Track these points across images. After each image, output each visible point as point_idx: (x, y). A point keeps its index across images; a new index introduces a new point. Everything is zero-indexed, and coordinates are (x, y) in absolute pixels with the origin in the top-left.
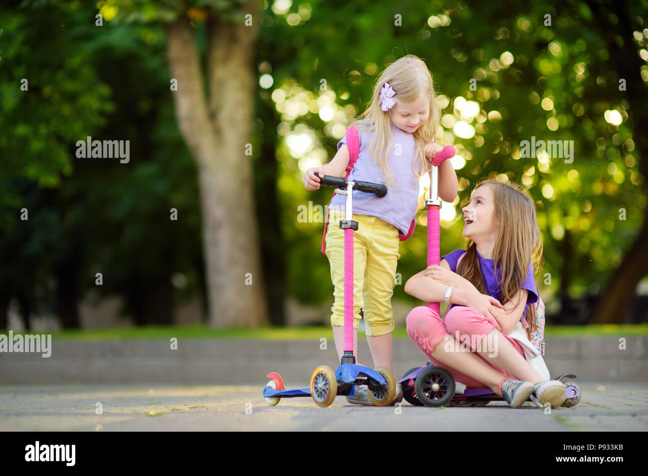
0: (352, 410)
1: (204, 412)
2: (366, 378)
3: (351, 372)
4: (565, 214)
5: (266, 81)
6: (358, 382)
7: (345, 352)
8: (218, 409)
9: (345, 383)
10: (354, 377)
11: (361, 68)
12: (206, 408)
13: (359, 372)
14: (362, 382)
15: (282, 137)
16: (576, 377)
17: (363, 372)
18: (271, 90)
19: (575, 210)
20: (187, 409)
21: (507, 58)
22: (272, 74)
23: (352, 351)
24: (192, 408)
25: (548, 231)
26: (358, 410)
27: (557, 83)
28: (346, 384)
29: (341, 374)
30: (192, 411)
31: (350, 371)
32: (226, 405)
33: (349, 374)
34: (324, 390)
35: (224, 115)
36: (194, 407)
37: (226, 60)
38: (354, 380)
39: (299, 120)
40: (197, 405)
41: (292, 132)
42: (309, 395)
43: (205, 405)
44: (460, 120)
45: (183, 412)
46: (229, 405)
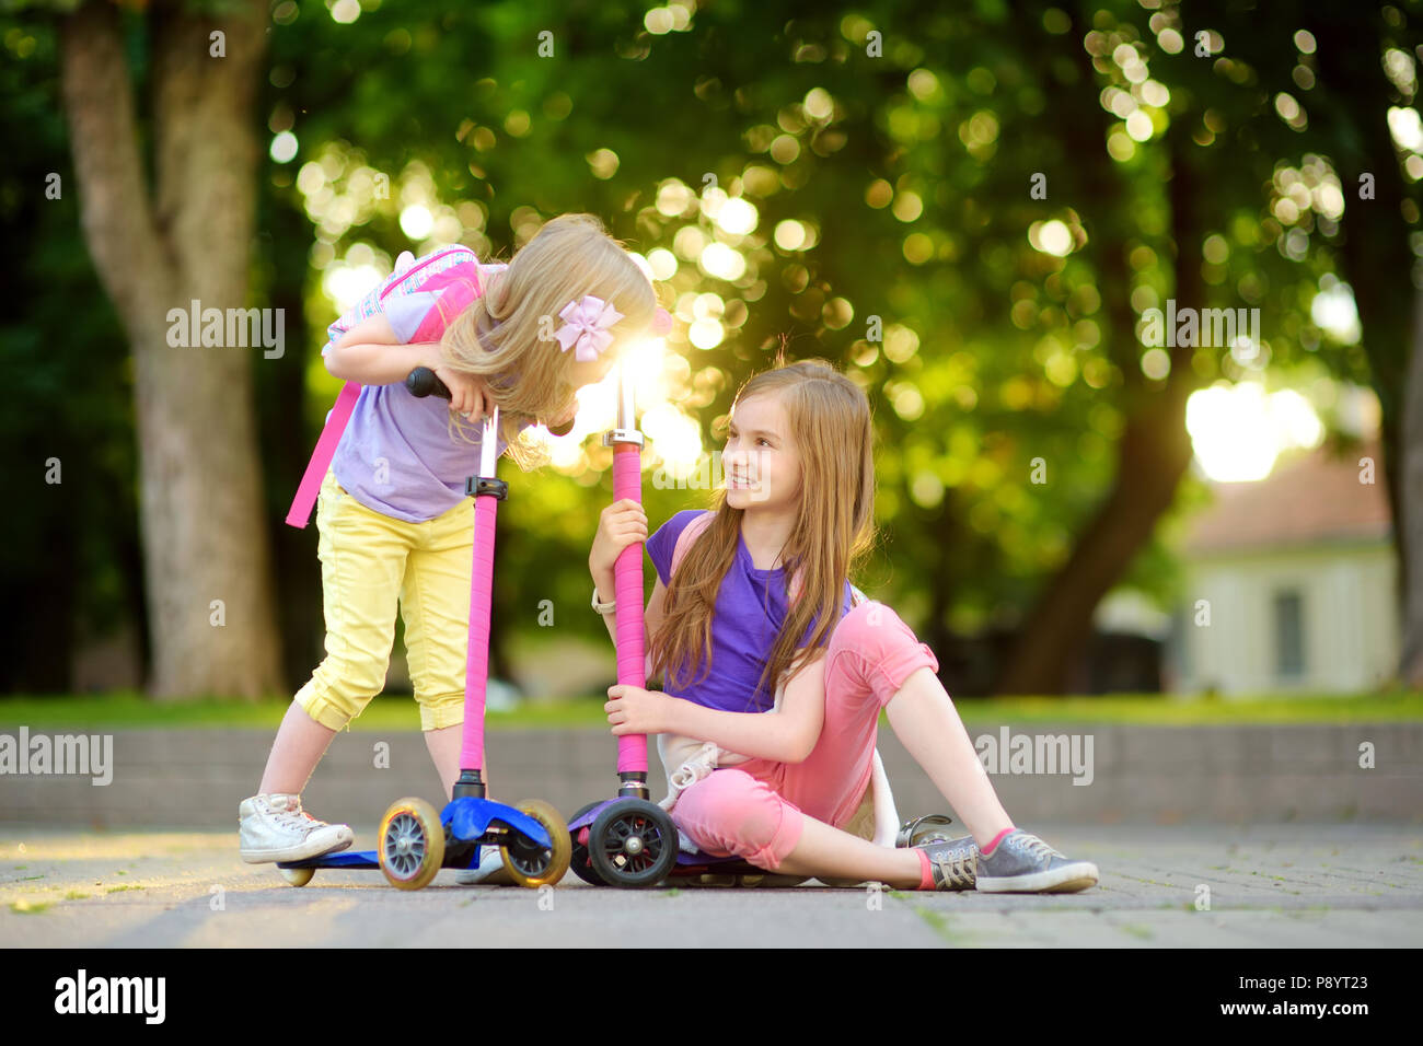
0: (475, 899)
1: (140, 903)
2: (505, 831)
3: (475, 817)
4: (942, 449)
5: (284, 146)
6: (487, 839)
7: (463, 770)
8: (171, 893)
9: (460, 841)
10: (480, 828)
11: (493, 122)
12: (143, 893)
13: (492, 817)
14: (495, 839)
15: (319, 273)
16: (950, 821)
17: (500, 817)
18: (294, 167)
19: (964, 441)
20: (102, 894)
21: (818, 106)
22: (296, 131)
23: (479, 771)
24: (114, 891)
25: (904, 487)
26: (486, 898)
27: (928, 161)
28: (462, 843)
29: (451, 820)
30: (114, 898)
31: (472, 813)
32: (189, 882)
33: (470, 821)
34: (410, 856)
35: (190, 224)
36: (118, 890)
37: (194, 100)
38: (480, 834)
39: (355, 235)
40: (123, 885)
41: (338, 261)
42: (375, 866)
43: (144, 883)
44: (714, 241)
45: (93, 904)
46: (197, 884)
